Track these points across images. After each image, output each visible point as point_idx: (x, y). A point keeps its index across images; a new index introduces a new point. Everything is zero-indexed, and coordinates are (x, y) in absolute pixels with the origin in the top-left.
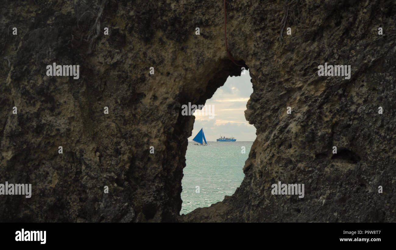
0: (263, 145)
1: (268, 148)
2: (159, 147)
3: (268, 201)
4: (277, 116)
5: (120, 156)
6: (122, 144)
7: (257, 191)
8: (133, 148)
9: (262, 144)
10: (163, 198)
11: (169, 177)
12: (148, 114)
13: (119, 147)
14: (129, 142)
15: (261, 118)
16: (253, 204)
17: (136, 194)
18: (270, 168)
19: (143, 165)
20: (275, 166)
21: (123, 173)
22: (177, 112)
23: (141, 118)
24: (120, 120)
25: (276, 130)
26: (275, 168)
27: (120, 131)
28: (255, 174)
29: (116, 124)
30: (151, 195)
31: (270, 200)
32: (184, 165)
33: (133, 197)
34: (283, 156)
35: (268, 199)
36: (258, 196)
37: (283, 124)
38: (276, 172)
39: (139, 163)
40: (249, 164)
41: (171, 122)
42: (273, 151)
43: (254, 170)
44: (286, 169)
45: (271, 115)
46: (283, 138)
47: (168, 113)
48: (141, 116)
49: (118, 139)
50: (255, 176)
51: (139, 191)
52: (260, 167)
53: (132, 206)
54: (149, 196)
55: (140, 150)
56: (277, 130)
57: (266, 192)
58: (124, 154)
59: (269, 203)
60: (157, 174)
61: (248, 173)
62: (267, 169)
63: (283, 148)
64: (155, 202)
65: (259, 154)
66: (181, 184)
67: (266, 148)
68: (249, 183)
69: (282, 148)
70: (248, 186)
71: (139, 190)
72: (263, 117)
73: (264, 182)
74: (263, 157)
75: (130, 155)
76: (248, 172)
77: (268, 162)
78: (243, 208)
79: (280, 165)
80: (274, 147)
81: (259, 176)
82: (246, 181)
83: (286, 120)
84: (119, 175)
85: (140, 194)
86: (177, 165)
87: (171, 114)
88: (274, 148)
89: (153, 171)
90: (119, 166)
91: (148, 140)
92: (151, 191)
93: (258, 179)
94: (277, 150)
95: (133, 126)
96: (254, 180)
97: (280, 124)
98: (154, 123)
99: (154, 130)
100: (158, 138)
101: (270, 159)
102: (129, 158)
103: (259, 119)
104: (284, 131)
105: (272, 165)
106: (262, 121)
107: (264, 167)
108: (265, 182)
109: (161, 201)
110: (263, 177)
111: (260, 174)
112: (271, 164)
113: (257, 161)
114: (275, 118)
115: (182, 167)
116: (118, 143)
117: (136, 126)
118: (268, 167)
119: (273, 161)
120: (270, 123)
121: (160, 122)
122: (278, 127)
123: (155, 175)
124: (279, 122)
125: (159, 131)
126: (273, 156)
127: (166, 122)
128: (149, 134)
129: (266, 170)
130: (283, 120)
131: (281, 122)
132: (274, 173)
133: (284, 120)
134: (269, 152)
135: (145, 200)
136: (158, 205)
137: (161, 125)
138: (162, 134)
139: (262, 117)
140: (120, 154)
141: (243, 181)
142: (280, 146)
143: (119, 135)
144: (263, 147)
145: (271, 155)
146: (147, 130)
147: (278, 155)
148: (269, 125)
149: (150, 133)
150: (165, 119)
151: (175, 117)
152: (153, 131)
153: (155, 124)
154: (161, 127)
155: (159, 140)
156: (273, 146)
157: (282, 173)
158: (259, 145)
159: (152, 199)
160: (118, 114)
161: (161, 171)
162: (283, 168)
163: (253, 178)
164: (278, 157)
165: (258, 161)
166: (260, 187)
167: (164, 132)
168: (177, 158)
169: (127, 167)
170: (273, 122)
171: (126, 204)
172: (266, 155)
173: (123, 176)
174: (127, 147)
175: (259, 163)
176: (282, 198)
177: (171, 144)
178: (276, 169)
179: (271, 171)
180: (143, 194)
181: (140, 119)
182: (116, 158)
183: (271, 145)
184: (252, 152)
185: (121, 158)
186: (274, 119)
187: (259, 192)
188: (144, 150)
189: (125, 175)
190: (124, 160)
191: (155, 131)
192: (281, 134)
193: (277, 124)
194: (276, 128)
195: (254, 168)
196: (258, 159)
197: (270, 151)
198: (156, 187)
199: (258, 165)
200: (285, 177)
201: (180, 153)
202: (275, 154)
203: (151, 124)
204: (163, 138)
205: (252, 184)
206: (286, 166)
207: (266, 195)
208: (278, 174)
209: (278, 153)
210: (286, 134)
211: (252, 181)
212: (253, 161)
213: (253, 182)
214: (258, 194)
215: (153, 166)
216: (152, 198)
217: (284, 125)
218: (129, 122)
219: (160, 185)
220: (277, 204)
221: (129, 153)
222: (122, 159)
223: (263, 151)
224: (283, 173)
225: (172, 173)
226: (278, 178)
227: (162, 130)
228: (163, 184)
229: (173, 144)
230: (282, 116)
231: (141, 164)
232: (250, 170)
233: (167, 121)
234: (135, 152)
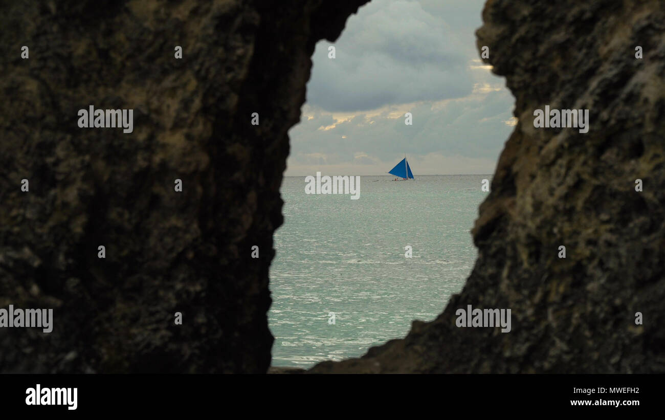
0: (541, 148)
1: (559, 156)
2: (188, 159)
3: (561, 345)
4: (591, 46)
5: (52, 192)
6: (60, 152)
7: (524, 307)
8: (100, 165)
9: (539, 143)
10: (203, 331)
11: (224, 261)
12: (150, 50)
13: (50, 160)
14: (86, 142)
15: (534, 54)
16: (507, 354)
17: (110, 319)
18: (567, 228)
19: (134, 221)
20: (584, 221)
21: (64, 247)
22: (246, 42)
23: (129, 64)
24: (56, 69)
25: (587, 94)
26: (586, 227)
27: (55, 105)
28: (515, 249)
29: (43, 82)
30: (159, 321)
31: (569, 342)
32: (278, 221)
33: (97, 329)
34: (615, 184)
35: (562, 339)
36: (525, 324)
37: (615, 72)
38: (591, 242)
39: (121, 215)
40: (491, 214)
41: (229, 76)
42: (577, 168)
43: (511, 237)
44: (624, 231)
45: (568, 41)
46: (613, 122)
47: (216, 43)
48: (129, 57)
49: (47, 133)
50: (515, 258)
51: (121, 307)
52: (532, 225)
53: (93, 361)
54: (154, 326)
55: (123, 169)
56: (592, 93)
57: (555, 311)
58: (66, 184)
59: (567, 353)
60: (180, 249)
61: (489, 247)
62: (555, 230)
63: (614, 157)
64: (173, 346)
65: (528, 179)
66: (268, 281)
67: (552, 156)
68: (495, 280)
69: (610, 155)
70: (491, 291)
71: (119, 305)
72: (542, 49)
73: (546, 276)
74: (543, 191)
75: (85, 187)
76: (489, 241)
77: (561, 208)
78: (473, 364)
79: (604, 217)
80: (580, 153)
81: (530, 255)
82: (482, 273)
83: (624, 57)
84: (48, 256)
85: (124, 317)
86: (250, 220)
87: (229, 49)
88: (582, 158)
89: (168, 240)
90: (51, 223)
91: (151, 137)
92: (159, 308)
93: (526, 265)
94: (590, 162)
95: (101, 90)
96: (513, 269)
97: (602, 73)
98: (172, 77)
99: (169, 101)
100: (185, 130)
101: (566, 197)
102: (82, 197)
103: (527, 55)
104: (615, 96)
105: (575, 217)
106: (536, 63)
107: (547, 224)
108: (551, 276)
109: (196, 343)
110: (542, 260)
111: (533, 249)
112: (569, 213)
113: (520, 202)
114: (584, 51)
115: (270, 227)
116: (46, 148)
117: (110, 90)
118: (559, 224)
119: (580, 204)
120: (565, 68)
121: (189, 75)
122: (594, 84)
123: (174, 255)
124: (598, 64)
125: (186, 104)
126: (579, 184)
127: (211, 76)
128: (153, 116)
129: (554, 235)
130: (611, 59)
131: (606, 66)
132: (582, 245)
133: (615, 56)
134: (563, 171)
135: (139, 338)
136: (186, 357)
137: (193, 84)
138: (197, 114)
139: (537, 50)
140: (54, 184)
141: (474, 272)
142: (601, 150)
143: (50, 119)
144: (544, 152)
145: (570, 181)
146: (148, 103)
147: (595, 182)
148: (563, 77)
149: (158, 111)
150: (207, 64)
151: (241, 58)
152: (168, 106)
153: (175, 80)
154: (195, 93)
155: (188, 137)
156: (577, 149)
157: (609, 244)
158: (528, 150)
159: (162, 337)
160: (48, 48)
161: (195, 240)
162: (611, 226)
163: (509, 263)
164: (597, 188)
165: (524, 201)
166: (532, 293)
167: (205, 110)
168: (252, 196)
169: (78, 227)
170: (578, 66)
171: (71, 356)
172: (554, 182)
173: (61, 258)
174: (75, 161)
175: (529, 209)
176: (615, 336)
177: (230, 150)
178: (590, 231)
179: (570, 237)
180: (135, 320)
181: (123, 65)
182: (39, 199)
183: (571, 146)
184: (502, 174)
185: (55, 198)
186: (580, 55)
187: (530, 312)
188: (136, 169)
189: (68, 255)
190: (65, 205)
191: (172, 106)
192: (606, 107)
193: (591, 73)
194: (586, 88)
195: (509, 228)
196: (522, 197)
197: (569, 167)
198: (178, 295)
199: (525, 218)
200: (624, 260)
201: (261, 181)
202: (586, 177)
203: (159, 81)
204: (200, 128)
205: (504, 286)
206: (623, 219)
207: (554, 325)
208: (595, 250)
209: (595, 173)
210: (621, 108)
211: (505, 273)
212: (506, 203)
213: (509, 277)
214: (525, 319)
215: (167, 225)
216: (164, 332)
217: (616, 76)
218: (85, 77)
219: (192, 289)
220: (595, 356)
221: (84, 179)
222: (58, 202)
223: (541, 166)
224: (616, 246)
225: (233, 248)
226: (595, 262)
227: (197, 104)
228: (202, 285)
229: (238, 150)
230: (606, 44)
231: (127, 216)
232: (494, 234)
233: (213, 71)
234: (106, 178)
